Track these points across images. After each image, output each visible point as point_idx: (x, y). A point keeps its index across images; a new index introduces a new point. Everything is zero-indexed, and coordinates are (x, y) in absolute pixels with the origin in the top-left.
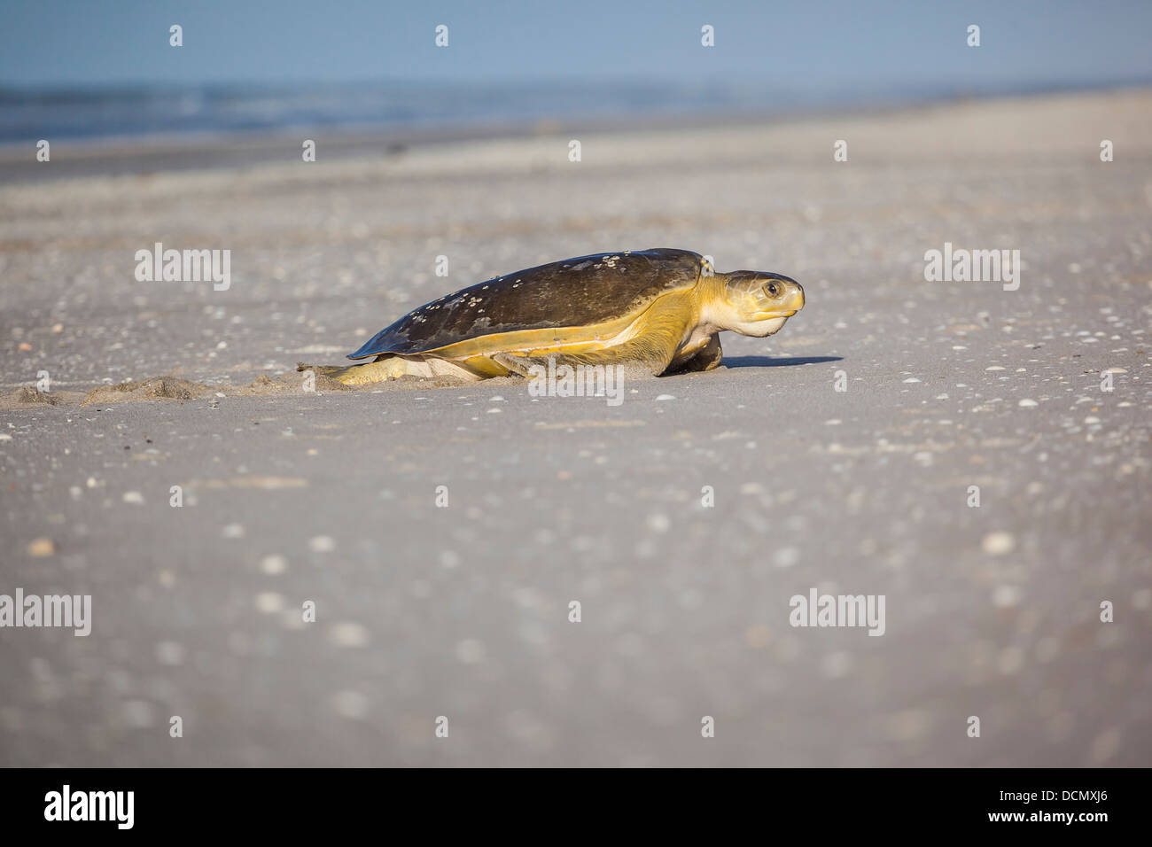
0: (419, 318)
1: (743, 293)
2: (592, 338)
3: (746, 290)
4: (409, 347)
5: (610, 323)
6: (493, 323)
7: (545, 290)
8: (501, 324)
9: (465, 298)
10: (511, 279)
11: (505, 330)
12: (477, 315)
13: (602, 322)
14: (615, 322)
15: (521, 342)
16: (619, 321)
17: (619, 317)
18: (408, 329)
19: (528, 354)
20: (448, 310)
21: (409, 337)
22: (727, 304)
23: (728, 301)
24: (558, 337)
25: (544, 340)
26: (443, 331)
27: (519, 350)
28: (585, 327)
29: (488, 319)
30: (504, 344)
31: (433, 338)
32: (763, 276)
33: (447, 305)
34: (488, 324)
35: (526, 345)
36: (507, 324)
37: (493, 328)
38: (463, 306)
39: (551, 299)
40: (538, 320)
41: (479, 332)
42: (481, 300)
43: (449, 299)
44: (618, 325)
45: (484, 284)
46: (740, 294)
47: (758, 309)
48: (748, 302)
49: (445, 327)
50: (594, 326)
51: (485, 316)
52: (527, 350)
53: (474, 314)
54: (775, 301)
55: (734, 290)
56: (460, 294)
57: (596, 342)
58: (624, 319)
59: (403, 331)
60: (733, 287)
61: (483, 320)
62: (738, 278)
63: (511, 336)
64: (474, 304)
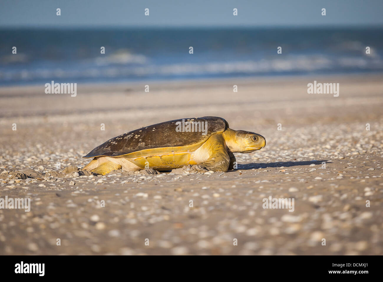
0: (114, 143)
1: (243, 139)
2: (187, 151)
3: (244, 138)
4: (112, 154)
5: (194, 145)
6: (146, 145)
7: (166, 132)
8: (150, 145)
9: (133, 135)
10: (151, 127)
11: (151, 148)
12: (139, 142)
13: (190, 145)
14: (195, 144)
15: (159, 152)
16: (197, 144)
17: (197, 143)
18: (110, 147)
19: (161, 157)
20: (126, 139)
21: (111, 150)
22: (236, 142)
23: (237, 141)
24: (173, 150)
25: (168, 151)
26: (125, 148)
27: (157, 155)
28: (184, 147)
29: (144, 143)
30: (152, 153)
31: (121, 150)
32: (251, 133)
33: (125, 138)
34: (144, 145)
35: (160, 153)
36: (152, 145)
37: (147, 147)
38: (132, 138)
39: (169, 136)
40: (165, 143)
41: (141, 148)
42: (140, 136)
43: (125, 135)
44: (196, 146)
45: (140, 129)
46: (242, 139)
47: (248, 146)
48: (244, 143)
49: (126, 146)
50: (187, 146)
51: (143, 142)
52: (160, 155)
53: (138, 141)
54: (255, 143)
55: (240, 137)
56: (130, 133)
57: (188, 152)
58: (199, 143)
59: (107, 147)
60: (239, 136)
61: (142, 143)
62: (241, 133)
63: (154, 150)
64: (137, 137)
